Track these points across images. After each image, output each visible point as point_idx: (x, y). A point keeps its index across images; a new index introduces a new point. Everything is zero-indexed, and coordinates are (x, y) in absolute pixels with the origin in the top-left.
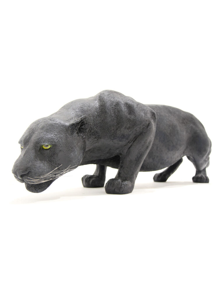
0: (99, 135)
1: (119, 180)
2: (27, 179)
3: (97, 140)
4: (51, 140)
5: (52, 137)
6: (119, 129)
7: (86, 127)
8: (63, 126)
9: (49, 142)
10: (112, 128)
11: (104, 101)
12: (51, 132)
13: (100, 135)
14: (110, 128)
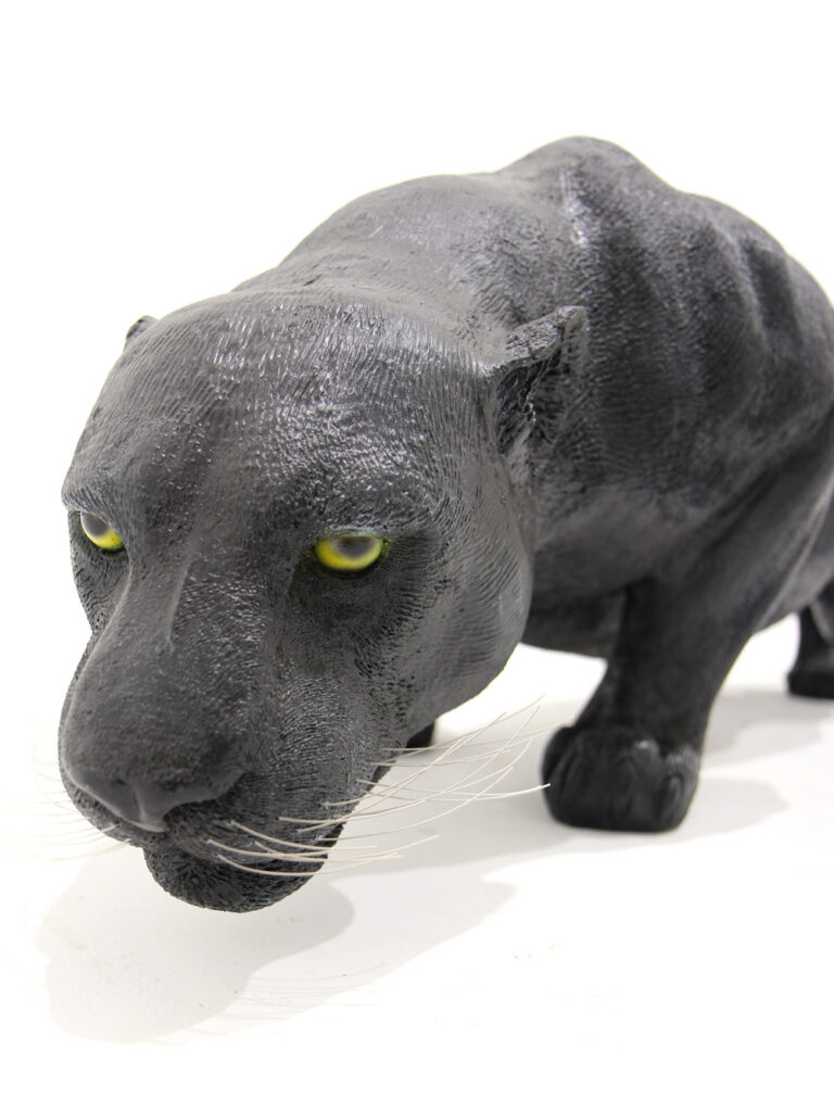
0: (599, 459)
1: (644, 745)
2: (216, 837)
3: (583, 490)
4: (396, 500)
5: (399, 466)
6: (708, 424)
7: (556, 399)
8: (453, 374)
9: (383, 514)
10: (677, 414)
11: (620, 215)
12: (377, 422)
13: (602, 454)
14: (661, 411)
